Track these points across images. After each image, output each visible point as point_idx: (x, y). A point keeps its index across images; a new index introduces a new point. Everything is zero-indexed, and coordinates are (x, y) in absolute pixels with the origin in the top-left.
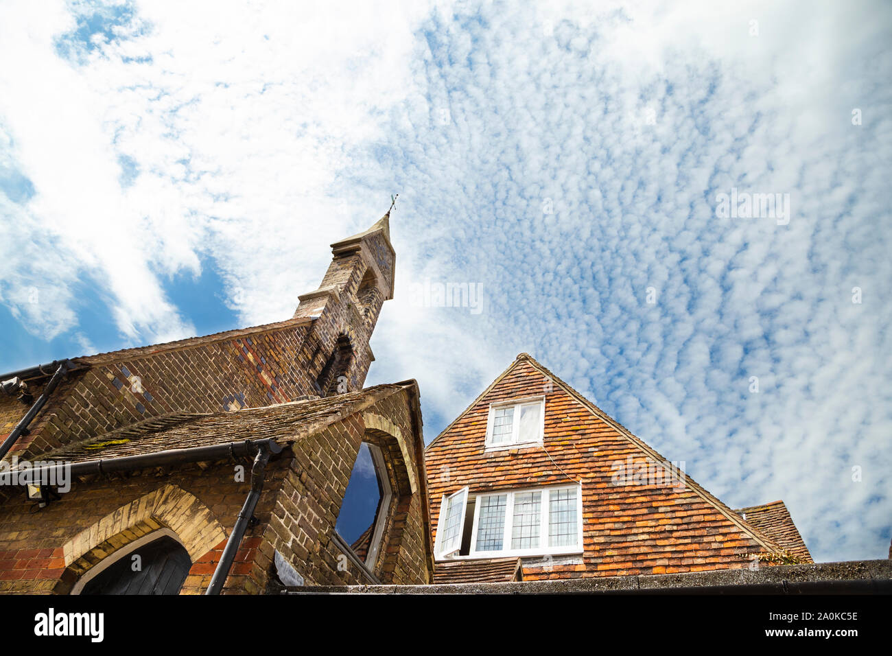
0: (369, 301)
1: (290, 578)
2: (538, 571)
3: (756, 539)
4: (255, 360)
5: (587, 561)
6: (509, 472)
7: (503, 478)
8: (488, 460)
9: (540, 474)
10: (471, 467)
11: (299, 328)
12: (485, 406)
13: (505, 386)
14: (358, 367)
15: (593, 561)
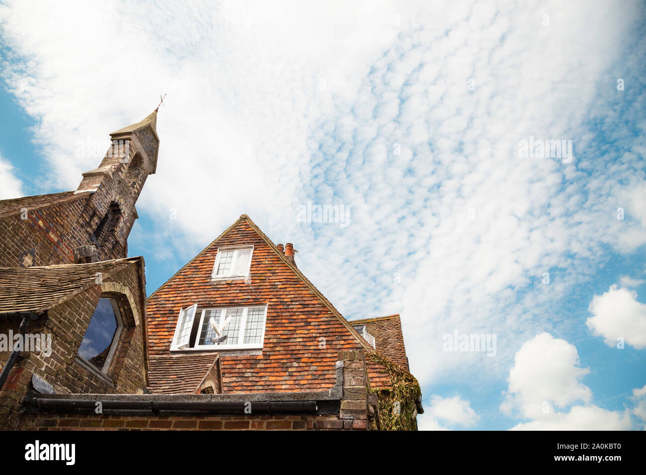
0: (137, 176)
1: (43, 387)
2: (235, 358)
3: (362, 344)
4: (44, 225)
5: (265, 353)
6: (224, 295)
7: (220, 299)
8: (212, 287)
9: (243, 297)
10: (201, 290)
11: (80, 200)
12: (215, 250)
13: (230, 236)
14: (125, 224)
15: (268, 353)
